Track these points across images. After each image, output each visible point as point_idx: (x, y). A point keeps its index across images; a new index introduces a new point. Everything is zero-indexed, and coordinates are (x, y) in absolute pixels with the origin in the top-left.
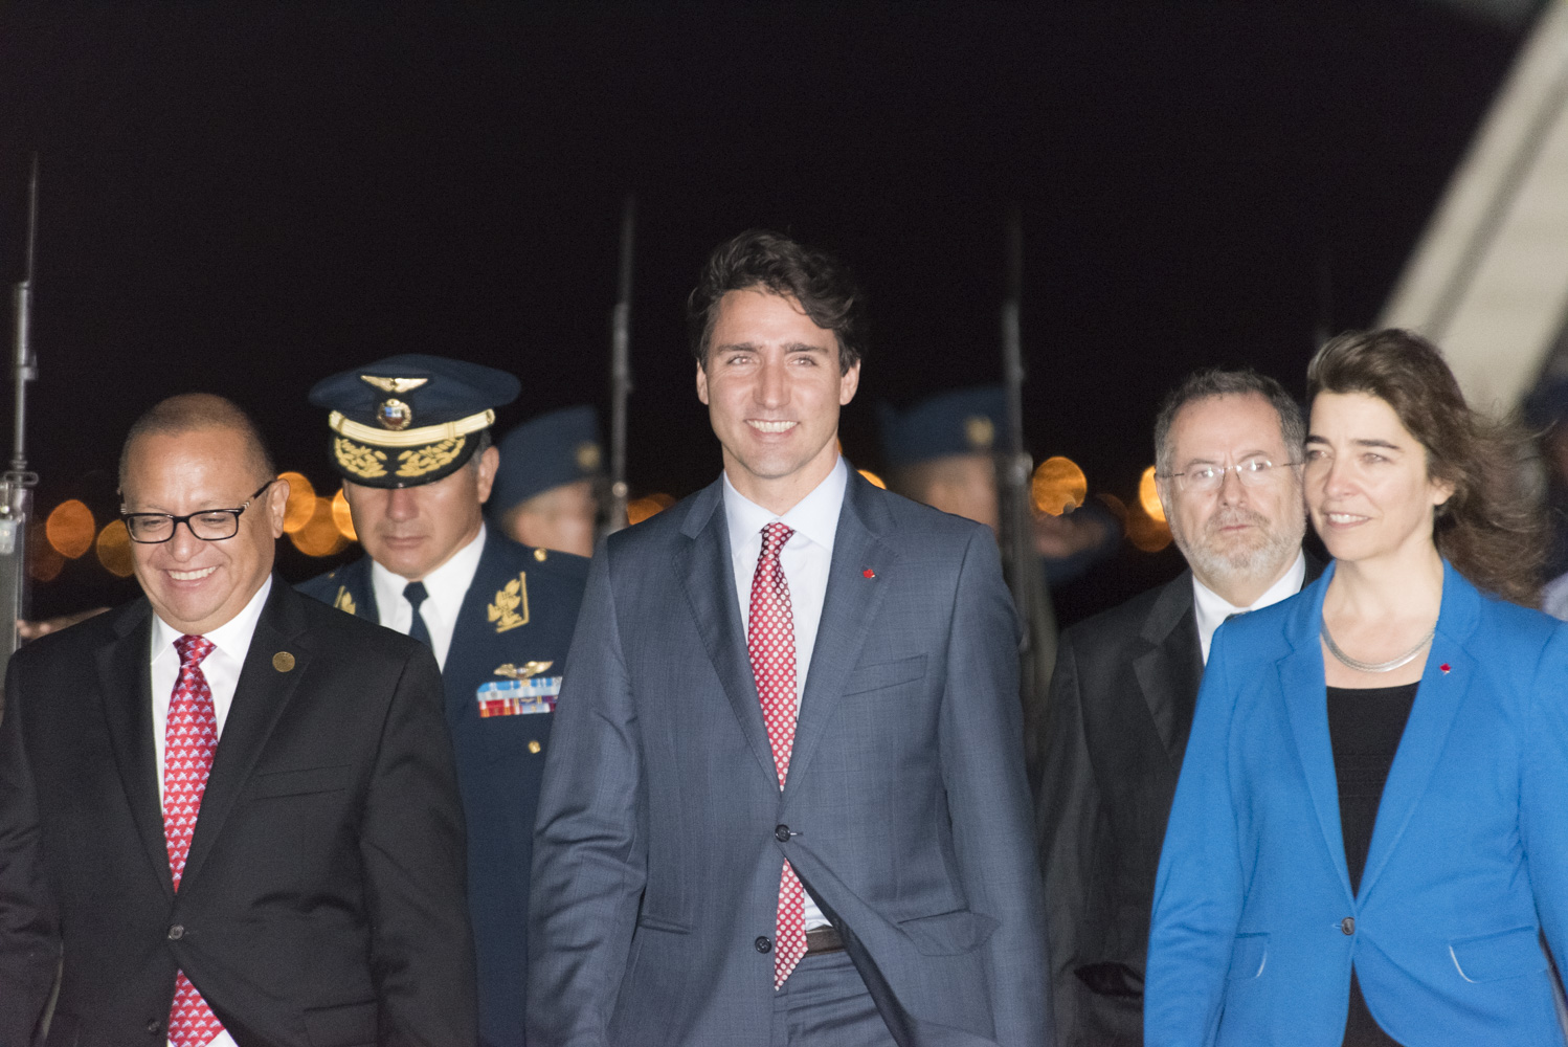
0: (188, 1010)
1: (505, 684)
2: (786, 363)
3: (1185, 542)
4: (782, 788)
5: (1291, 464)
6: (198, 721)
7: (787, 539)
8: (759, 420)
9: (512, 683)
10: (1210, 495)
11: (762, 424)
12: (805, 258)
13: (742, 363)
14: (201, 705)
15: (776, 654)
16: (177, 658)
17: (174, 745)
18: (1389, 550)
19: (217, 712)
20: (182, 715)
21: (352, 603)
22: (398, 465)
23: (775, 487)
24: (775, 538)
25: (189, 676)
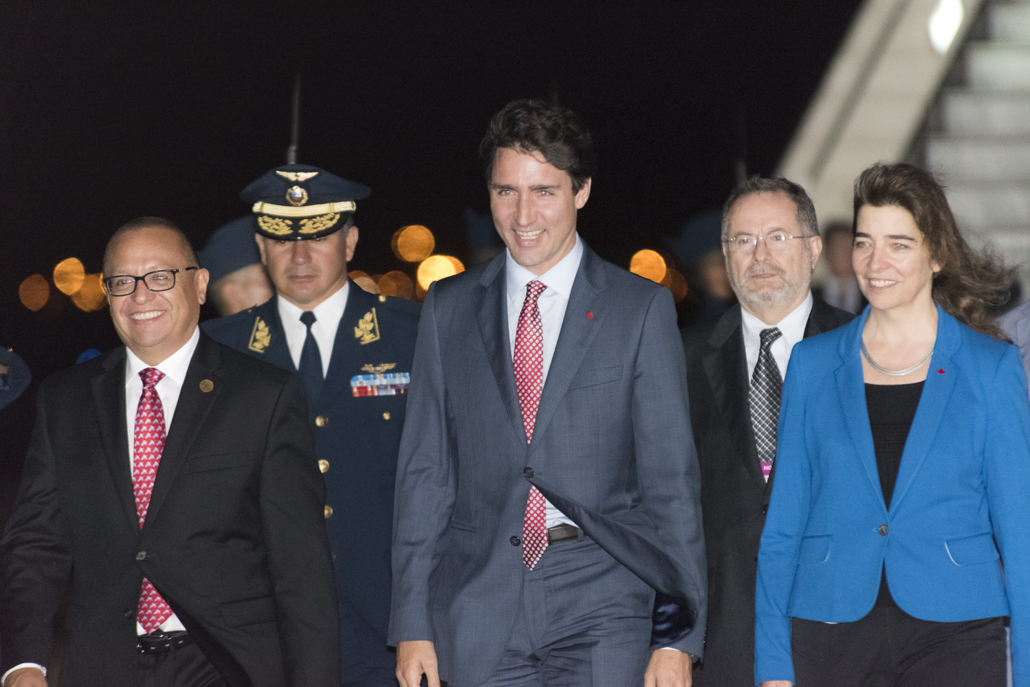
0: (150, 603)
1: (367, 376)
3: (734, 283)
4: (529, 442)
5: (802, 237)
6: (154, 422)
7: (542, 291)
9: (372, 376)
10: (749, 254)
11: (521, 233)
14: (156, 412)
15: (530, 362)
16: (141, 383)
17: (139, 437)
18: (906, 303)
19: (165, 416)
20: (144, 419)
21: (266, 327)
22: (300, 227)
24: (535, 291)
25: (148, 394)
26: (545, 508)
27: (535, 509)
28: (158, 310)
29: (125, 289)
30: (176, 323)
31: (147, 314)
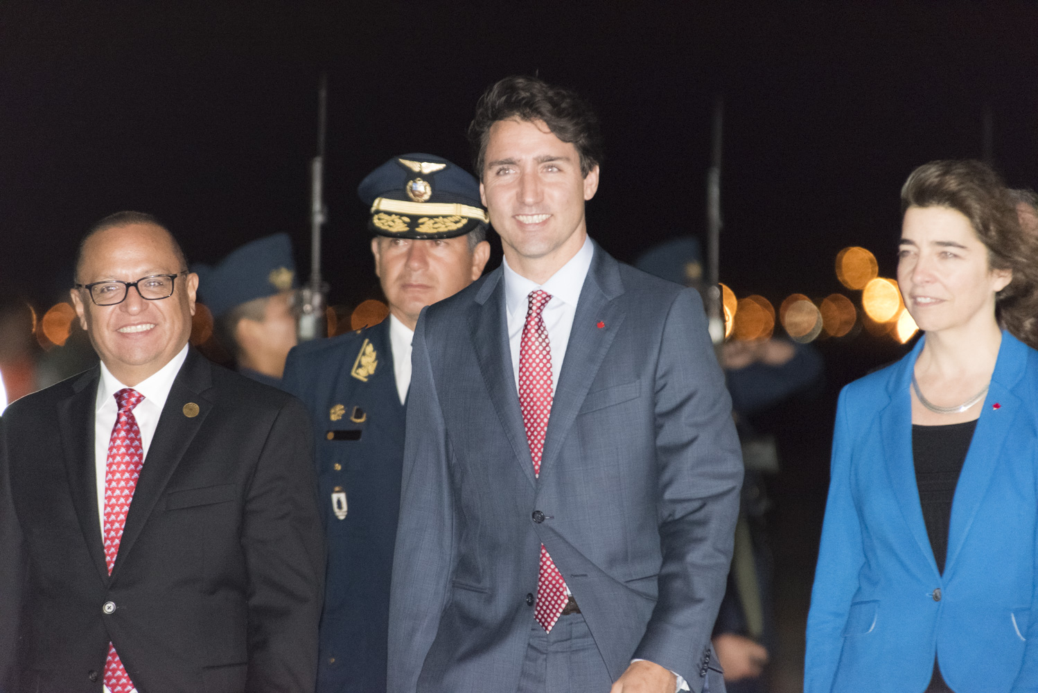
2: (540, 171)
8: (522, 215)
11: (525, 217)
12: (550, 93)
13: (505, 174)
17: (112, 469)
23: (538, 265)
28: (151, 323)
29: (112, 297)
30: (170, 339)
31: (139, 327)
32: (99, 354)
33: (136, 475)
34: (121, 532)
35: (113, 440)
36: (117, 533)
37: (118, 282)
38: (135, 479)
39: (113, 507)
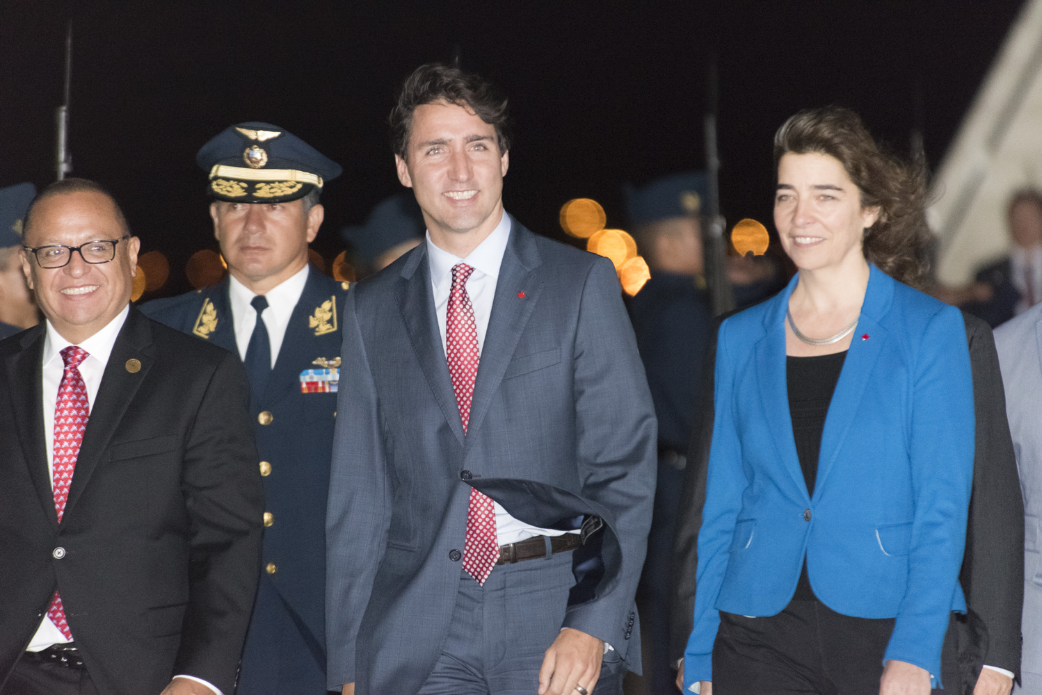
1: (319, 371)
2: (468, 150)
6: (76, 406)
7: (469, 274)
8: (453, 191)
11: (455, 193)
13: (435, 154)
14: (79, 395)
16: (62, 363)
17: (60, 423)
19: (88, 399)
20: (66, 402)
21: (214, 309)
23: (459, 239)
24: (461, 274)
25: (70, 375)
26: (494, 515)
27: (483, 516)
28: (93, 285)
29: (57, 261)
30: (112, 300)
31: (82, 289)
32: (45, 313)
33: (83, 428)
34: (70, 482)
35: (60, 395)
36: (65, 483)
37: (62, 246)
38: (82, 431)
39: (61, 458)
